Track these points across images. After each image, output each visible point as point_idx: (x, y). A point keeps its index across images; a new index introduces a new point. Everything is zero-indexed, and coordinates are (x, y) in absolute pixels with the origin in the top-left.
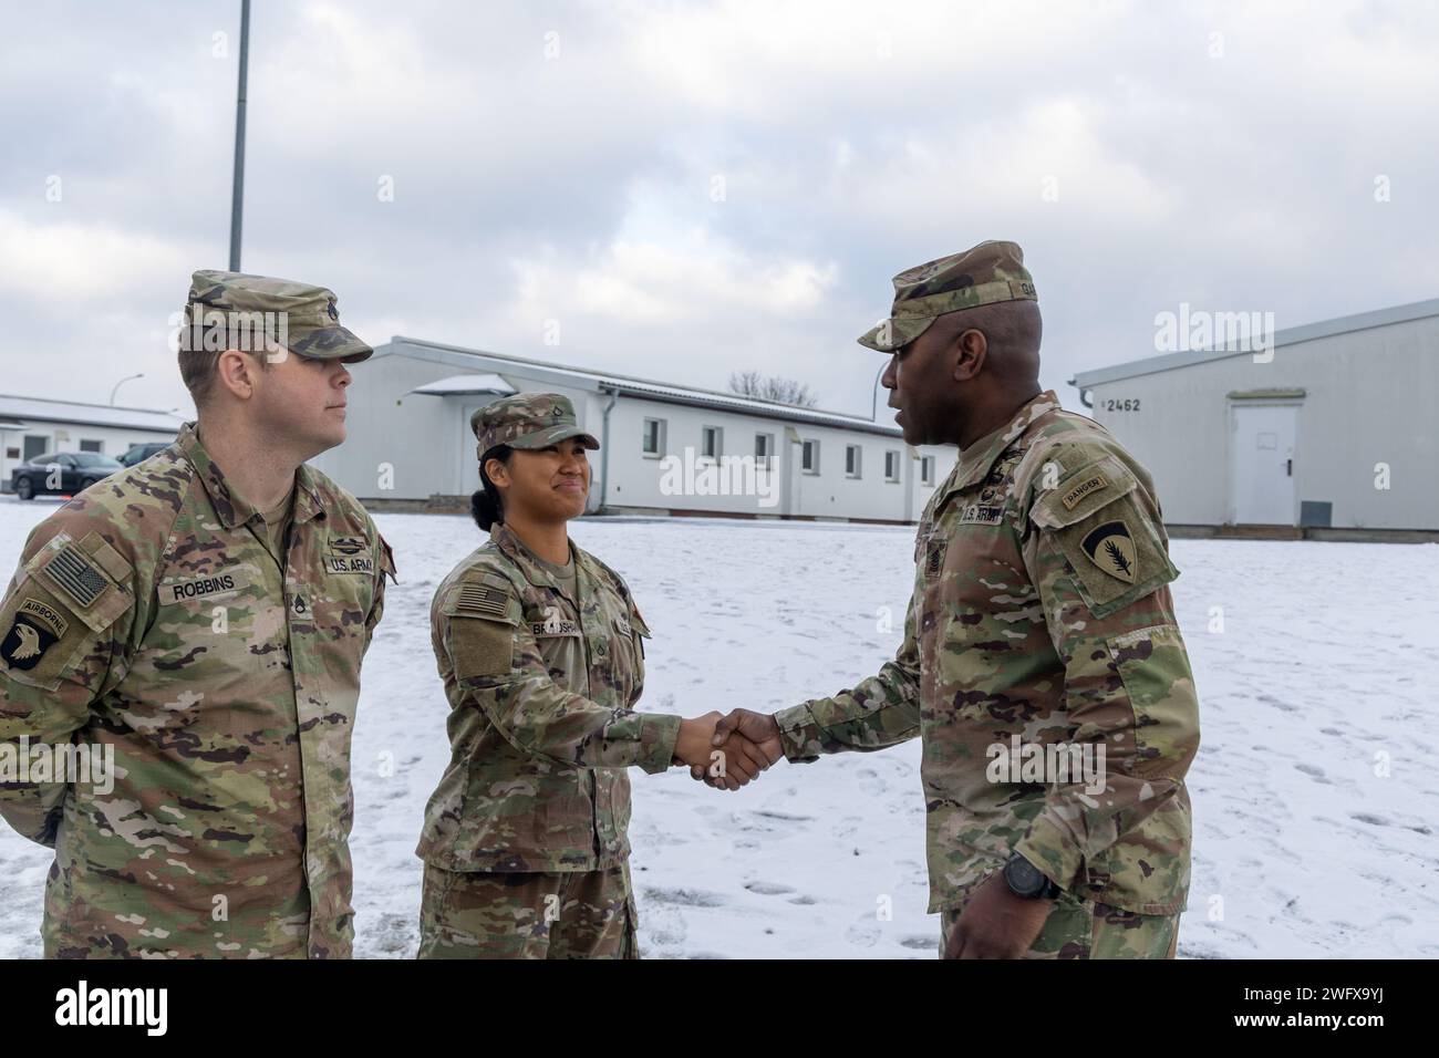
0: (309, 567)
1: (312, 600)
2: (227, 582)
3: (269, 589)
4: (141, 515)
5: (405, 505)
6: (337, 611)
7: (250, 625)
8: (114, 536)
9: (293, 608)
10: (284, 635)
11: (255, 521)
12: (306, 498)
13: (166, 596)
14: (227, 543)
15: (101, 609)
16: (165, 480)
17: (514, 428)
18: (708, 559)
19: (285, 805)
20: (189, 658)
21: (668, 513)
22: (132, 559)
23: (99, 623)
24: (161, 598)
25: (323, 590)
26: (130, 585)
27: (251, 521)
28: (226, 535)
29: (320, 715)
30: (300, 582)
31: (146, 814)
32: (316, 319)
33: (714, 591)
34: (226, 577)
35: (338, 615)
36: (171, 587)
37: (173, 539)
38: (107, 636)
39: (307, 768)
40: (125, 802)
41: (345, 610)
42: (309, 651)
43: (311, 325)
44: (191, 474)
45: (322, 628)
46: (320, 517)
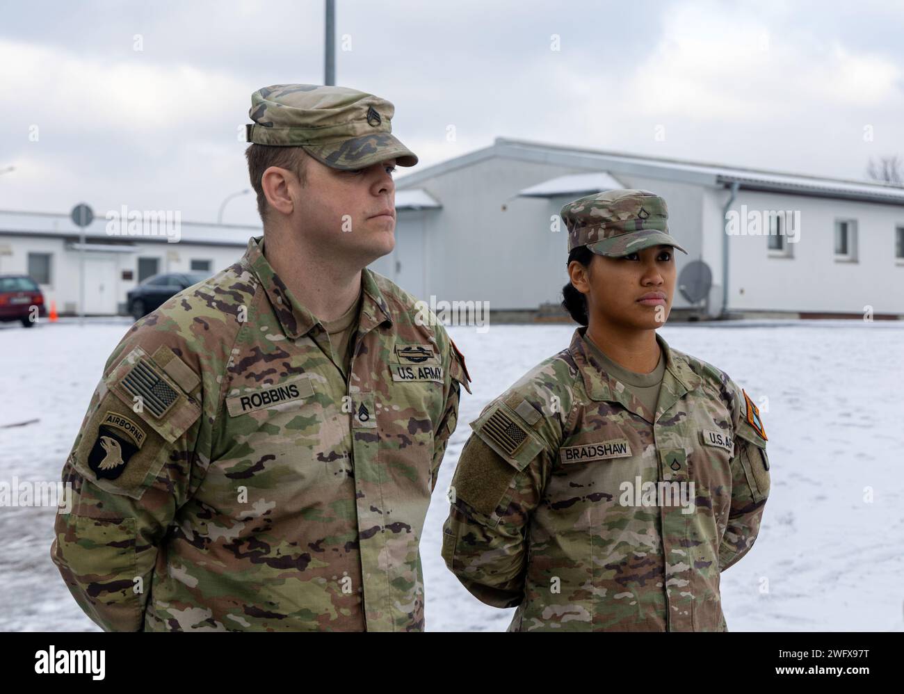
0: (374, 376)
1: (376, 409)
2: (292, 392)
3: (334, 397)
4: (206, 328)
5: (514, 315)
6: (403, 419)
7: (317, 432)
8: (183, 349)
9: (357, 417)
10: (348, 443)
11: (317, 330)
12: (371, 307)
13: (234, 406)
14: (291, 354)
15: (173, 420)
16: (230, 293)
17: (596, 230)
18: (839, 365)
19: (346, 612)
20: (259, 466)
21: (797, 316)
22: (199, 371)
23: (172, 433)
24: (229, 409)
25: (389, 398)
26: (199, 396)
27: (313, 330)
28: (290, 344)
29: (381, 523)
30: (364, 390)
31: (215, 622)
32: (347, 129)
33: (843, 401)
34: (291, 386)
35: (404, 424)
36: (239, 399)
37: (236, 351)
38: (181, 445)
39: (367, 576)
40: (197, 610)
41: (412, 419)
42: (372, 460)
43: (343, 135)
44: (255, 286)
45: (388, 436)
46: (386, 326)
